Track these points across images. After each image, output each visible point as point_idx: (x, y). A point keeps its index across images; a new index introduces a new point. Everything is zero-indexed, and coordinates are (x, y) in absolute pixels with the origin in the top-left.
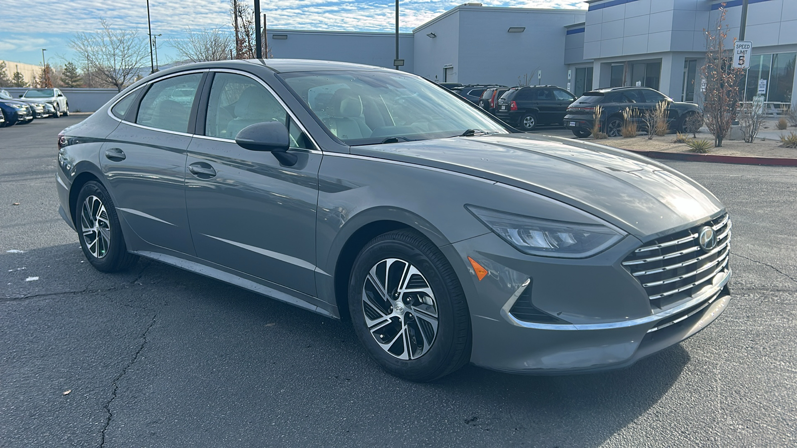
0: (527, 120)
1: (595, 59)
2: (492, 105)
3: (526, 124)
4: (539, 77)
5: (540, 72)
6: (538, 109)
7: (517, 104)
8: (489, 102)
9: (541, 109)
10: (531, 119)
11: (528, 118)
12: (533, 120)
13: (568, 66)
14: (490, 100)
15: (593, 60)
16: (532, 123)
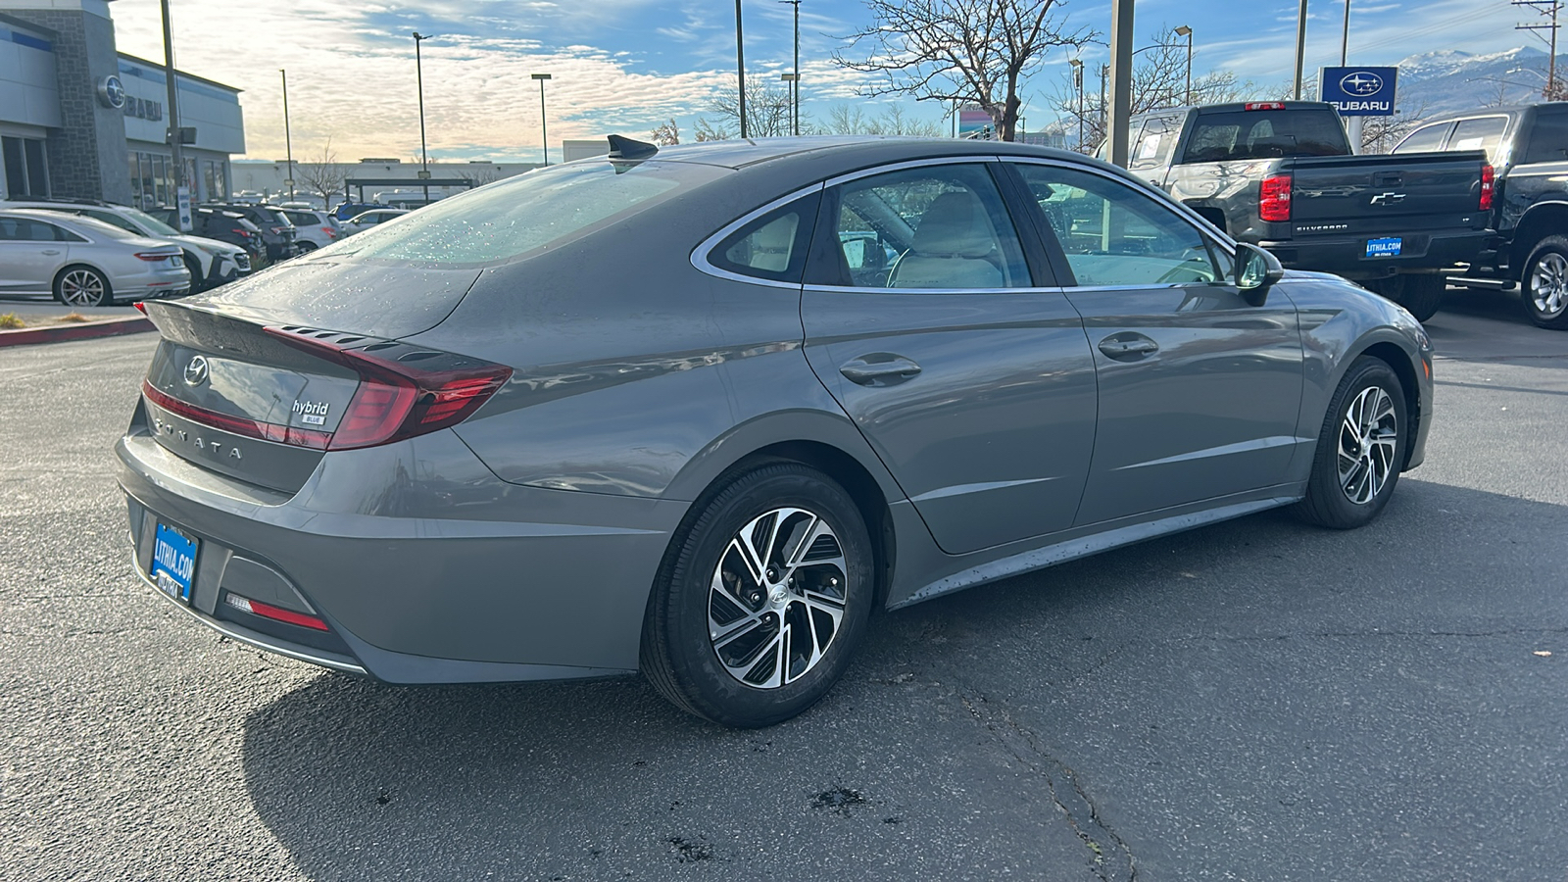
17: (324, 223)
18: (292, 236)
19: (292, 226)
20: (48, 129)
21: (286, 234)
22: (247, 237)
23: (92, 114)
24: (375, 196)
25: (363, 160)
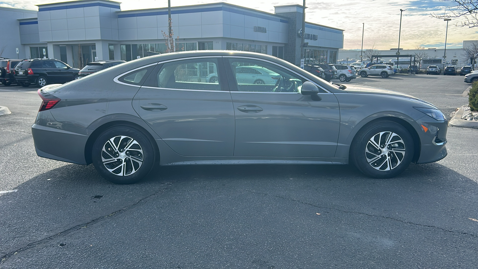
0: (40, 80)
1: (48, 42)
2: (8, 71)
3: (40, 83)
4: (18, 53)
5: (17, 49)
6: (47, 74)
7: (32, 70)
8: (4, 69)
9: (48, 73)
10: (43, 80)
11: (41, 79)
12: (44, 81)
13: (24, 45)
14: (6, 68)
15: (47, 43)
16: (44, 82)
17: (349, 69)
18: (335, 73)
19: (336, 70)
20: (285, 44)
21: (333, 72)
22: (319, 73)
23: (296, 39)
24: (390, 60)
25: (391, 49)
